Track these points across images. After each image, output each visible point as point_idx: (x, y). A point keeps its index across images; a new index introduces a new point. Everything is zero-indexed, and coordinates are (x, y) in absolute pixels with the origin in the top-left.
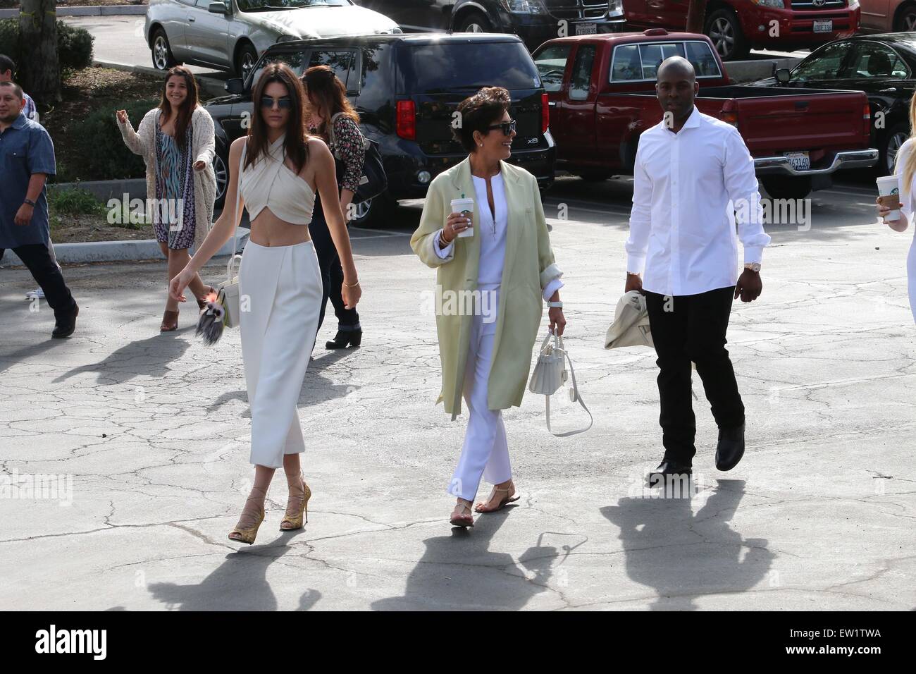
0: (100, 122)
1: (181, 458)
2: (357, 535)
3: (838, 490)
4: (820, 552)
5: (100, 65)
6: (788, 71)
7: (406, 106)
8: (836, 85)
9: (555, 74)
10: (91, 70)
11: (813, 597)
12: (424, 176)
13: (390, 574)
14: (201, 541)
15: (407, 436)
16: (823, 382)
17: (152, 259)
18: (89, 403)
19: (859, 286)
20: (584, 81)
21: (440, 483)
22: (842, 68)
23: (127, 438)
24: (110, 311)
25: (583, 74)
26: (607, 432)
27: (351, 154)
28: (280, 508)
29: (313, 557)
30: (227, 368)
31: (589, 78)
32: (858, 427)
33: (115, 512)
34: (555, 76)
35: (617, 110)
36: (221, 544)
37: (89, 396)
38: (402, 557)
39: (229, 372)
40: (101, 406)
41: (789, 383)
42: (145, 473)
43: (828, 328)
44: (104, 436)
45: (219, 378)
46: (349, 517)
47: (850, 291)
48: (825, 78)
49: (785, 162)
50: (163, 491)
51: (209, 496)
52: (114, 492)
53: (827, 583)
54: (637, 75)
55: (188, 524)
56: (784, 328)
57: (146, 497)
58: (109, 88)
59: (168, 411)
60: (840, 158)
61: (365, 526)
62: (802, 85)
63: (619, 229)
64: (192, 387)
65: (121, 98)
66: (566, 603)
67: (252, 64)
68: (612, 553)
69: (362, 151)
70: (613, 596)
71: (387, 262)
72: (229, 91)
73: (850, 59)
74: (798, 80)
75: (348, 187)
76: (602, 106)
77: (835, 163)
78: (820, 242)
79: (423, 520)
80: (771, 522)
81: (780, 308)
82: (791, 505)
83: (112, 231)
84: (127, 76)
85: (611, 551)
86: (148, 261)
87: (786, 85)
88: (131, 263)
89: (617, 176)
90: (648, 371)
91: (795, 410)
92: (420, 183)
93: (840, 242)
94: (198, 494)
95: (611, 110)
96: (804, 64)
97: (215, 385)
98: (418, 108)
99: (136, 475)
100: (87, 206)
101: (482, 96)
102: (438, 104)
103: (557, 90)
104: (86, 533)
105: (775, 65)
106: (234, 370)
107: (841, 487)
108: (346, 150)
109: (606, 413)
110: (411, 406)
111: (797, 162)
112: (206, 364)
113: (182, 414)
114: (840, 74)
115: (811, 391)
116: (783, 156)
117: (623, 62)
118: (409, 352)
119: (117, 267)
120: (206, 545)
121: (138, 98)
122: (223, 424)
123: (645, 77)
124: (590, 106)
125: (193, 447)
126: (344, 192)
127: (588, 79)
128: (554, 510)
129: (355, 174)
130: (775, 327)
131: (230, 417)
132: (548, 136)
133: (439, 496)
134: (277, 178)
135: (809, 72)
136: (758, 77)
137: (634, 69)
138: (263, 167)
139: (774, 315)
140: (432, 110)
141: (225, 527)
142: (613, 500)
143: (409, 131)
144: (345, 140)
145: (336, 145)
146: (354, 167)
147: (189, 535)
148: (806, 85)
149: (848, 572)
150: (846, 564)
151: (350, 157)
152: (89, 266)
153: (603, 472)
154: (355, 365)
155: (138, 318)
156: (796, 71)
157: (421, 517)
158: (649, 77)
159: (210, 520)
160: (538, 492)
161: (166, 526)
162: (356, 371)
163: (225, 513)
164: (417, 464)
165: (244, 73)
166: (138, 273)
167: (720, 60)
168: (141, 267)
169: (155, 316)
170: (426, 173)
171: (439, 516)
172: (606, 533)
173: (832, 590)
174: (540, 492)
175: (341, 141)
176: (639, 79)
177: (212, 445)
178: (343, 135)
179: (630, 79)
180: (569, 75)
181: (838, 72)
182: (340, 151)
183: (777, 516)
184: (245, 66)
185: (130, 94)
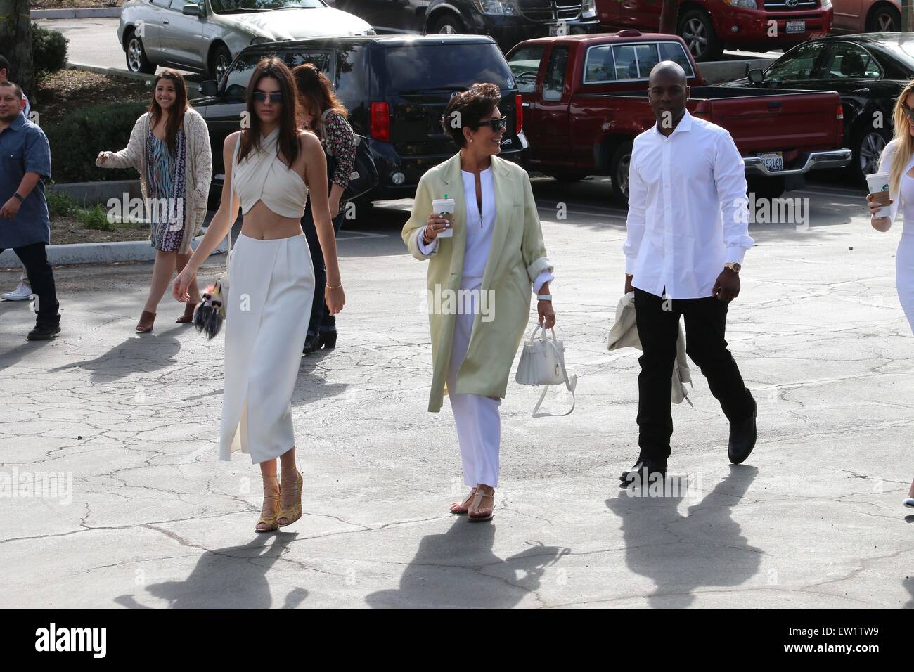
0: (76, 124)
1: (157, 460)
2: (332, 537)
3: (813, 490)
4: (796, 552)
5: (74, 68)
6: (761, 71)
7: (380, 107)
8: (809, 85)
9: (528, 76)
10: (66, 72)
11: (789, 597)
12: (398, 177)
13: (365, 575)
14: (176, 542)
15: (382, 436)
16: (798, 382)
17: (127, 261)
18: (64, 405)
19: (833, 285)
20: (557, 83)
21: (415, 484)
22: (815, 68)
23: (103, 440)
24: (84, 314)
25: (556, 75)
26: (582, 432)
27: (343, 150)
28: (256, 509)
29: (288, 558)
30: (202, 369)
31: (563, 80)
32: (832, 427)
33: (91, 514)
34: (529, 78)
35: (591, 111)
36: (197, 546)
37: (64, 398)
38: (377, 558)
39: (204, 374)
40: (76, 409)
41: (763, 383)
42: (121, 474)
43: (803, 328)
44: (80, 438)
45: (194, 380)
46: (324, 519)
47: (824, 291)
48: (798, 79)
49: (758, 162)
50: (139, 493)
51: (184, 497)
52: (90, 495)
53: (802, 582)
54: (610, 76)
55: (164, 526)
56: (758, 328)
57: (121, 499)
58: (83, 90)
59: (144, 413)
60: (813, 158)
61: (341, 527)
62: (775, 85)
63: (593, 229)
64: (167, 389)
65: (96, 100)
66: (541, 604)
67: (226, 66)
68: (588, 553)
69: (353, 147)
70: (587, 597)
71: (362, 263)
72: (204, 93)
73: (823, 60)
74: (772, 80)
75: (338, 182)
76: (576, 107)
77: (809, 163)
78: (793, 243)
79: (398, 521)
80: (746, 522)
81: (754, 308)
82: (766, 505)
83: (87, 233)
84: (101, 78)
85: (586, 552)
86: (123, 263)
87: (759, 86)
88: (106, 265)
89: (591, 177)
90: (622, 371)
91: (769, 410)
92: (395, 185)
93: (813, 242)
94: (174, 496)
95: (585, 111)
96: (777, 64)
97: (190, 386)
98: (392, 110)
99: (112, 477)
100: (62, 208)
101: (472, 92)
102: (412, 106)
103: (531, 91)
104: (62, 535)
105: (748, 66)
106: (209, 372)
107: (816, 486)
108: (338, 146)
109: (581, 413)
110: (386, 407)
111: (771, 162)
112: (182, 365)
113: (158, 415)
114: (813, 74)
115: (785, 391)
116: (756, 156)
117: (596, 63)
118: (383, 353)
119: (92, 269)
120: (182, 546)
121: (112, 100)
122: (199, 426)
123: (619, 78)
124: (564, 107)
125: (169, 449)
126: (334, 187)
127: (561, 80)
128: (529, 510)
129: (346, 169)
130: (750, 327)
131: (206, 419)
132: (522, 137)
133: (415, 497)
134: (271, 172)
135: (782, 72)
136: (730, 78)
137: (608, 70)
138: (257, 161)
139: (749, 315)
140: (406, 111)
141: (201, 529)
142: (588, 501)
143: (383, 132)
144: (337, 136)
145: (327, 141)
146: (345, 163)
147: (165, 537)
148: (779, 85)
149: (823, 572)
150: (821, 564)
151: (342, 153)
152: (64, 268)
153: (578, 472)
154: (330, 366)
155: (113, 320)
156: (769, 72)
157: (397, 518)
158: (622, 78)
159: (185, 521)
160: (514, 493)
161: (142, 528)
162: (331, 373)
163: (201, 515)
164: (393, 465)
165: (218, 75)
166: (113, 275)
167: (694, 62)
168: (115, 270)
169: (130, 318)
170: (401, 174)
171: (415, 516)
172: (581, 533)
173: (807, 590)
174: (515, 492)
175: (332, 138)
176: (613, 80)
177: (189, 446)
178: (335, 131)
179: (603, 80)
180: (543, 76)
181: (812, 72)
182: (332, 147)
183: (752, 516)
184: (219, 68)
185: (104, 97)
